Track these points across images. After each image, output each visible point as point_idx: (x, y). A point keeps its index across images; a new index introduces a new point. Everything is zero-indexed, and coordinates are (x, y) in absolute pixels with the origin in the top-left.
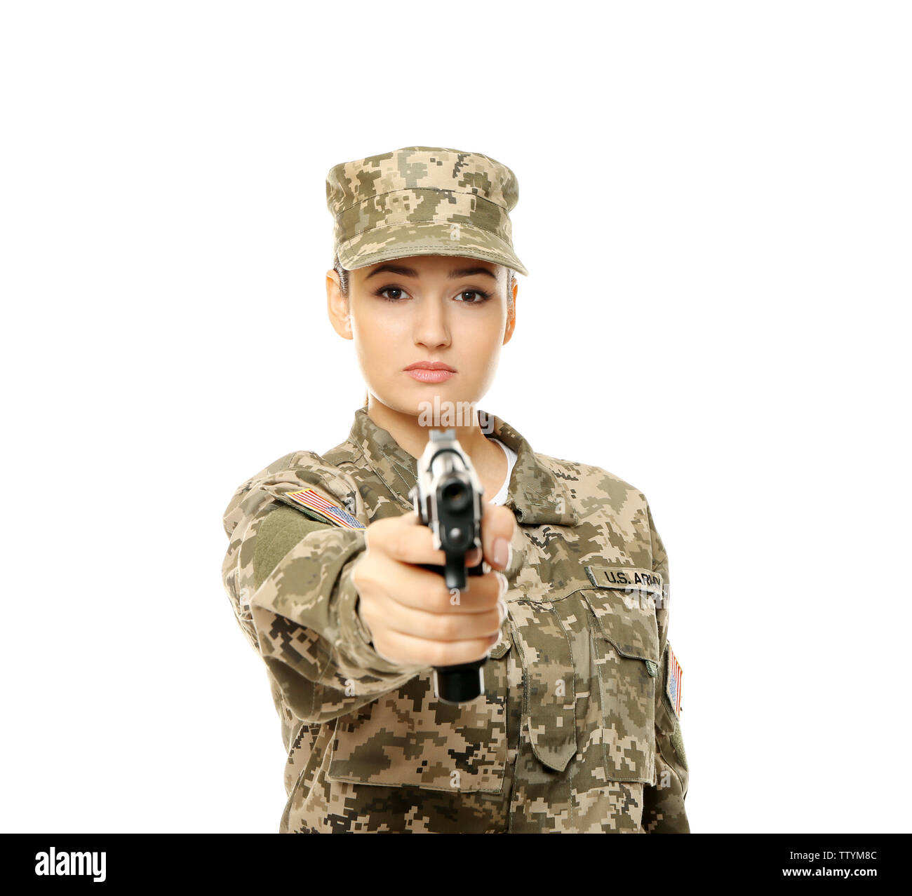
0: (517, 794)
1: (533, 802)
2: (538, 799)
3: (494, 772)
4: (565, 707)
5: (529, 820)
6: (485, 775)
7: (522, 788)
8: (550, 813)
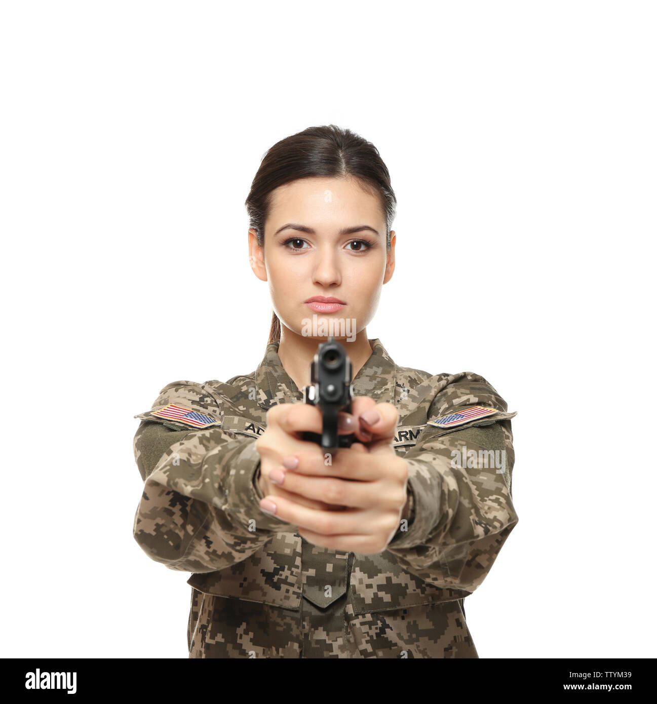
0: (304, 623)
1: (316, 631)
2: (319, 628)
3: (294, 593)
4: (338, 556)
5: (313, 645)
6: (287, 594)
7: (307, 618)
8: (329, 640)
